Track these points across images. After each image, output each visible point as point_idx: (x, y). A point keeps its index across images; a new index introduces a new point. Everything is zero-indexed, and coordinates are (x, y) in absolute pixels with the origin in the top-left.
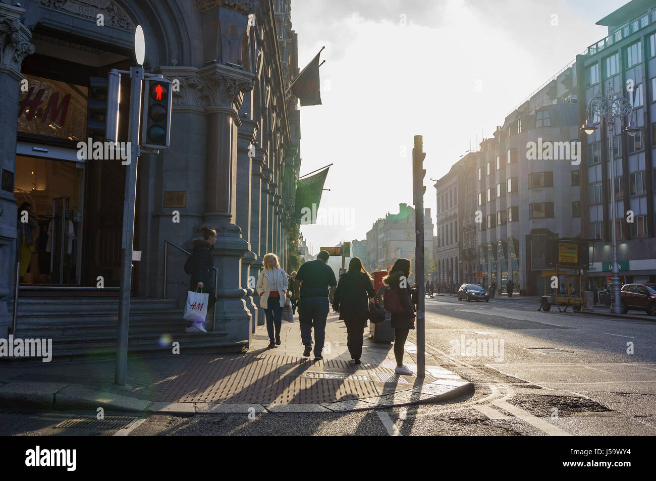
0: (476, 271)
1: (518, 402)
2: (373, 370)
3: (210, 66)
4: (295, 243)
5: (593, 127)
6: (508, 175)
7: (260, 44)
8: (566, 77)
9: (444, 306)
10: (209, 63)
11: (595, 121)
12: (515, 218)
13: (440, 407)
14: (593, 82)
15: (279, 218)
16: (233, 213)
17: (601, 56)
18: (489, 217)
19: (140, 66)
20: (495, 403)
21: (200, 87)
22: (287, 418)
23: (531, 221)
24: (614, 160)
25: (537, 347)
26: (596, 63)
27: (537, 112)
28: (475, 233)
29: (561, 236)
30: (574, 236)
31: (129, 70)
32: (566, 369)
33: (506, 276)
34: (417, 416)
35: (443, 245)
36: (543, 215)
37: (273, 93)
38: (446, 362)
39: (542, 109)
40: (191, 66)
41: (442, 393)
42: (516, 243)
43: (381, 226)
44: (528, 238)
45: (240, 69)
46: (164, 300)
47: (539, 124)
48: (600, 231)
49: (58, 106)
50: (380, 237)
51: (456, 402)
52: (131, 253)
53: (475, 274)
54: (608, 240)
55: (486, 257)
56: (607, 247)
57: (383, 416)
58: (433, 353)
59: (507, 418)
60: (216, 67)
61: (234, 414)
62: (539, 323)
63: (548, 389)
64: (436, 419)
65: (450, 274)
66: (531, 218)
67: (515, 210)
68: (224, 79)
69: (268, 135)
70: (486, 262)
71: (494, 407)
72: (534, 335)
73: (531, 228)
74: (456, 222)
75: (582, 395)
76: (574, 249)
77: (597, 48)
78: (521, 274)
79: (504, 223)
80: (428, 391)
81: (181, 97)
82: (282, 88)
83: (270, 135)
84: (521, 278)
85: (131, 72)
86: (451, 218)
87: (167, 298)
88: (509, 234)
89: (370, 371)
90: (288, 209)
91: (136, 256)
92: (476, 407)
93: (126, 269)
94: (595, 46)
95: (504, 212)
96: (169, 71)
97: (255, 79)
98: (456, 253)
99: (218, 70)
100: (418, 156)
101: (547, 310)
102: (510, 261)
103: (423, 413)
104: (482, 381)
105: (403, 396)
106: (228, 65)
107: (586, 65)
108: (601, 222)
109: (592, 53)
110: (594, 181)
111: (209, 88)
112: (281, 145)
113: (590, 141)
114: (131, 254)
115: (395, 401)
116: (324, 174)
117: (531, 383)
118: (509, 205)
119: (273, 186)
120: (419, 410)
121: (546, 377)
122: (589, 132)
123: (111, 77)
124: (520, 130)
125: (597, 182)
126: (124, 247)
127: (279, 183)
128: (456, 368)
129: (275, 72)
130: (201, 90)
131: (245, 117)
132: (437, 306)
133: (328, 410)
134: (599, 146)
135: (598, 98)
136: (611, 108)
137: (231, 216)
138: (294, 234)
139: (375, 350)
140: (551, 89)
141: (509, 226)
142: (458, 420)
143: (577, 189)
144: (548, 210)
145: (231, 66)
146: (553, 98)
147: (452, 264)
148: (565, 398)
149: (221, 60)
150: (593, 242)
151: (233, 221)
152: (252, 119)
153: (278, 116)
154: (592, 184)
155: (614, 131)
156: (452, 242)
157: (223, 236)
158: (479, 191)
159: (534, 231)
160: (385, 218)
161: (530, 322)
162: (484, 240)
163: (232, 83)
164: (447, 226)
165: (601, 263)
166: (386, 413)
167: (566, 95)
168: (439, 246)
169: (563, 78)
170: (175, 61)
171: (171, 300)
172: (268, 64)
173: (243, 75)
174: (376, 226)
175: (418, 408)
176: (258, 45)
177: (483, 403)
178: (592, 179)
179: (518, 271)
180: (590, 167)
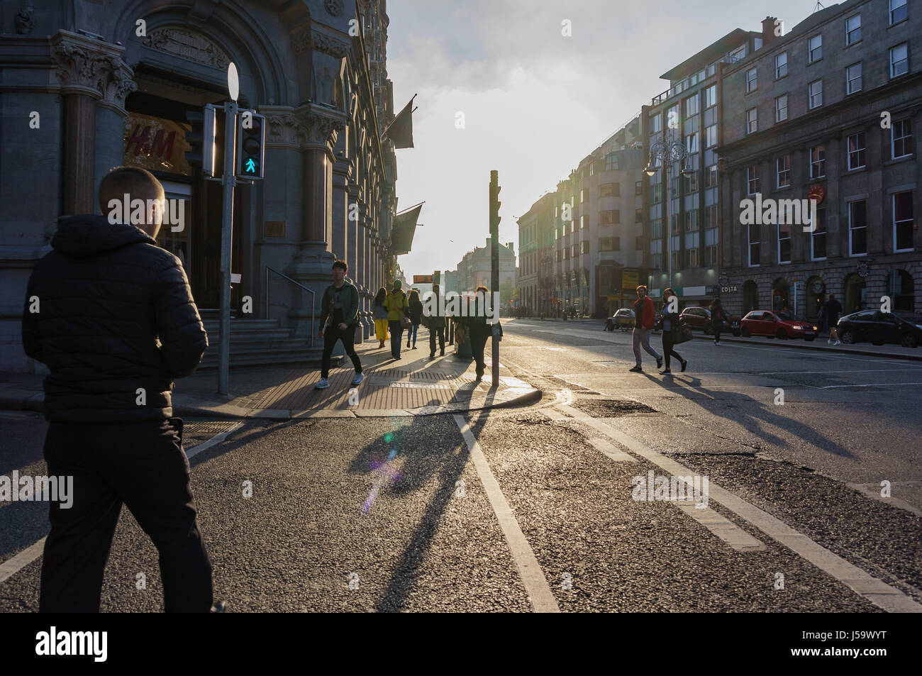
0: (552, 297)
1: (578, 405)
2: (454, 380)
3: (305, 106)
4: (393, 273)
5: (655, 170)
6: (581, 212)
7: (354, 87)
8: (633, 126)
9: (523, 327)
10: (304, 103)
11: (657, 165)
12: (587, 251)
13: (510, 410)
14: (656, 130)
15: (376, 249)
16: (329, 242)
17: (663, 107)
18: (564, 250)
19: (234, 101)
20: (558, 407)
21: (296, 125)
22: (373, 422)
23: (600, 253)
24: (672, 200)
25: (600, 360)
26: (659, 113)
27: (607, 156)
28: (552, 264)
29: (625, 266)
30: (638, 266)
31: (223, 105)
32: (623, 378)
33: (577, 301)
34: (488, 418)
35: (524, 275)
36: (611, 248)
37: (368, 135)
38: (520, 373)
39: (612, 154)
40: (287, 105)
41: (512, 399)
42: (587, 273)
43: (470, 258)
44: (597, 269)
45: (333, 108)
46: (267, 320)
47: (608, 167)
48: (657, 261)
49: (164, 142)
50: (469, 268)
51: (525, 406)
52: (230, 275)
53: (551, 300)
54: (665, 270)
55: (561, 285)
56: (664, 276)
57: (458, 419)
58: (509, 366)
59: (567, 419)
60: (310, 106)
61: (326, 418)
62: (603, 341)
63: (605, 395)
64: (505, 421)
65: (530, 300)
66: (600, 251)
67: (587, 244)
68: (318, 118)
69: (364, 173)
70: (561, 289)
71: (557, 410)
72: (598, 352)
73: (600, 259)
74: (535, 255)
75: (634, 400)
76: (635, 277)
77: (660, 100)
78: (590, 300)
79: (577, 255)
80: (500, 398)
81: (278, 134)
82: (376, 131)
83: (366, 173)
84: (591, 302)
85: (225, 107)
86: (531, 251)
87: (269, 319)
88: (581, 265)
89: (451, 381)
90: (384, 241)
91: (236, 278)
92: (541, 410)
93: (225, 291)
94: (658, 98)
95: (577, 246)
96: (266, 110)
97: (349, 119)
98: (535, 282)
99: (313, 110)
100: (494, 190)
101: (611, 330)
102: (581, 288)
103: (494, 415)
104: (549, 389)
105: (477, 402)
106: (321, 104)
107: (650, 115)
108: (660, 254)
109: (655, 105)
110: (655, 218)
111: (304, 126)
112: (377, 184)
113: (652, 182)
114: (229, 277)
115: (471, 406)
116: (417, 211)
117: (591, 390)
118: (581, 239)
119: (369, 220)
120: (491, 414)
121: (604, 385)
122: (651, 174)
123: (206, 112)
124: (592, 173)
125: (657, 219)
126: (222, 270)
127: (376, 219)
128: (528, 379)
129: (370, 115)
130: (297, 128)
131: (341, 155)
132: (517, 328)
133: (410, 415)
134: (660, 187)
135: (659, 144)
136: (670, 152)
137: (327, 245)
138: (390, 265)
139: (458, 364)
140: (620, 137)
141: (581, 257)
142: (524, 421)
143: (640, 226)
144: (615, 244)
145: (324, 105)
146: (621, 145)
147: (532, 292)
148: (619, 401)
149: (314, 100)
150: (653, 270)
151: (329, 249)
152: (347, 157)
153: (373, 157)
154: (653, 221)
155: (672, 174)
156: (532, 273)
157: (320, 262)
158: (556, 227)
159: (603, 262)
160: (473, 251)
161: (597, 340)
162: (560, 270)
163: (326, 122)
164: (527, 258)
165: (659, 290)
166: (462, 416)
167: (632, 142)
168: (521, 276)
169: (631, 127)
170: (272, 101)
171: (273, 320)
172: (363, 108)
173: (336, 114)
174: (465, 258)
175: (490, 411)
176: (352, 88)
177: (548, 407)
178: (653, 217)
179: (588, 297)
180: (652, 206)
